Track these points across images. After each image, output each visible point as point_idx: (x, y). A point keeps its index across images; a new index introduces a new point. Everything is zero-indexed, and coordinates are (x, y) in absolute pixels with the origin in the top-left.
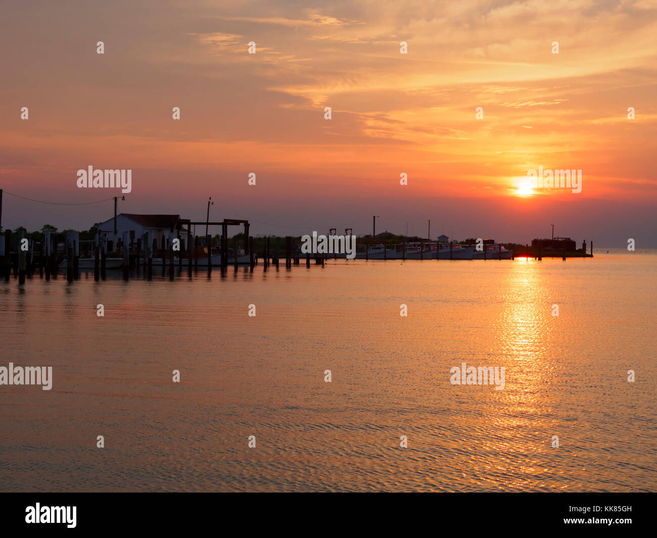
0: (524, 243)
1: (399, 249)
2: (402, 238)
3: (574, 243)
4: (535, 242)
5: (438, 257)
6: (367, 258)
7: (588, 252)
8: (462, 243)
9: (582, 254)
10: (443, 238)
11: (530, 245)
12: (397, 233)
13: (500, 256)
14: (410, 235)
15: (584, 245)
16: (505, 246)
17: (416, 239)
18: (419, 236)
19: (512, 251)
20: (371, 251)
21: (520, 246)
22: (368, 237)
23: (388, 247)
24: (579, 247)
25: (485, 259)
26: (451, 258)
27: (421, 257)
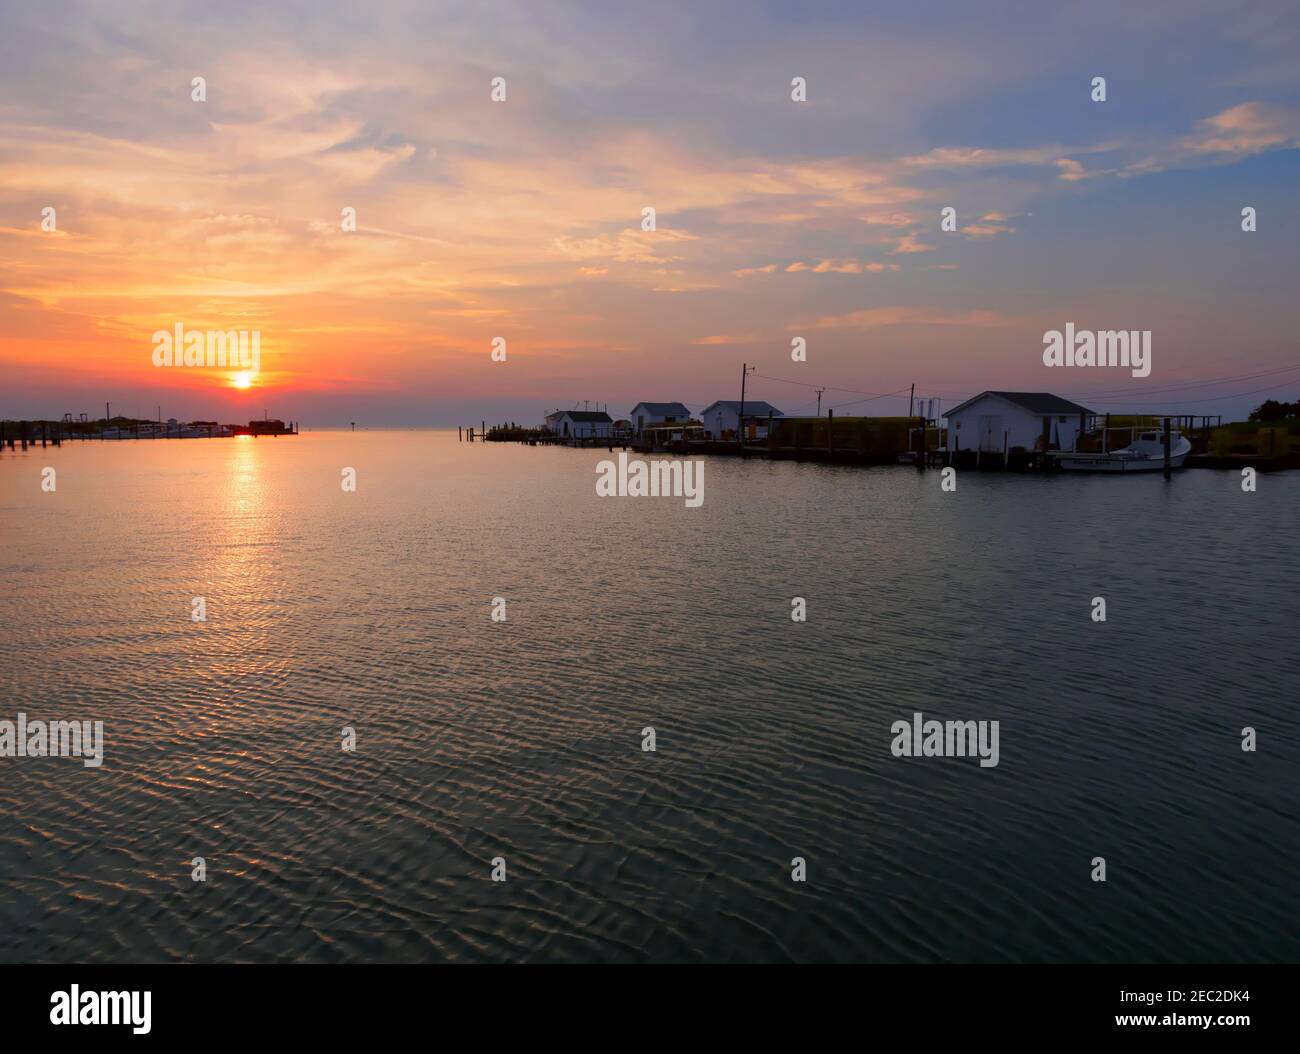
0: (242, 424)
1: (132, 430)
2: (135, 422)
3: (283, 424)
4: (251, 423)
5: (168, 436)
6: (102, 439)
7: (294, 431)
8: (189, 425)
9: (289, 432)
10: (172, 421)
11: (247, 425)
12: (130, 416)
13: (222, 435)
14: (142, 419)
15: (291, 425)
16: (227, 427)
17: (148, 422)
18: (151, 420)
19: (235, 430)
20: (106, 433)
21: (239, 427)
22: (102, 421)
23: (122, 429)
24: (287, 427)
25: (210, 437)
26: (180, 437)
27: (153, 437)
